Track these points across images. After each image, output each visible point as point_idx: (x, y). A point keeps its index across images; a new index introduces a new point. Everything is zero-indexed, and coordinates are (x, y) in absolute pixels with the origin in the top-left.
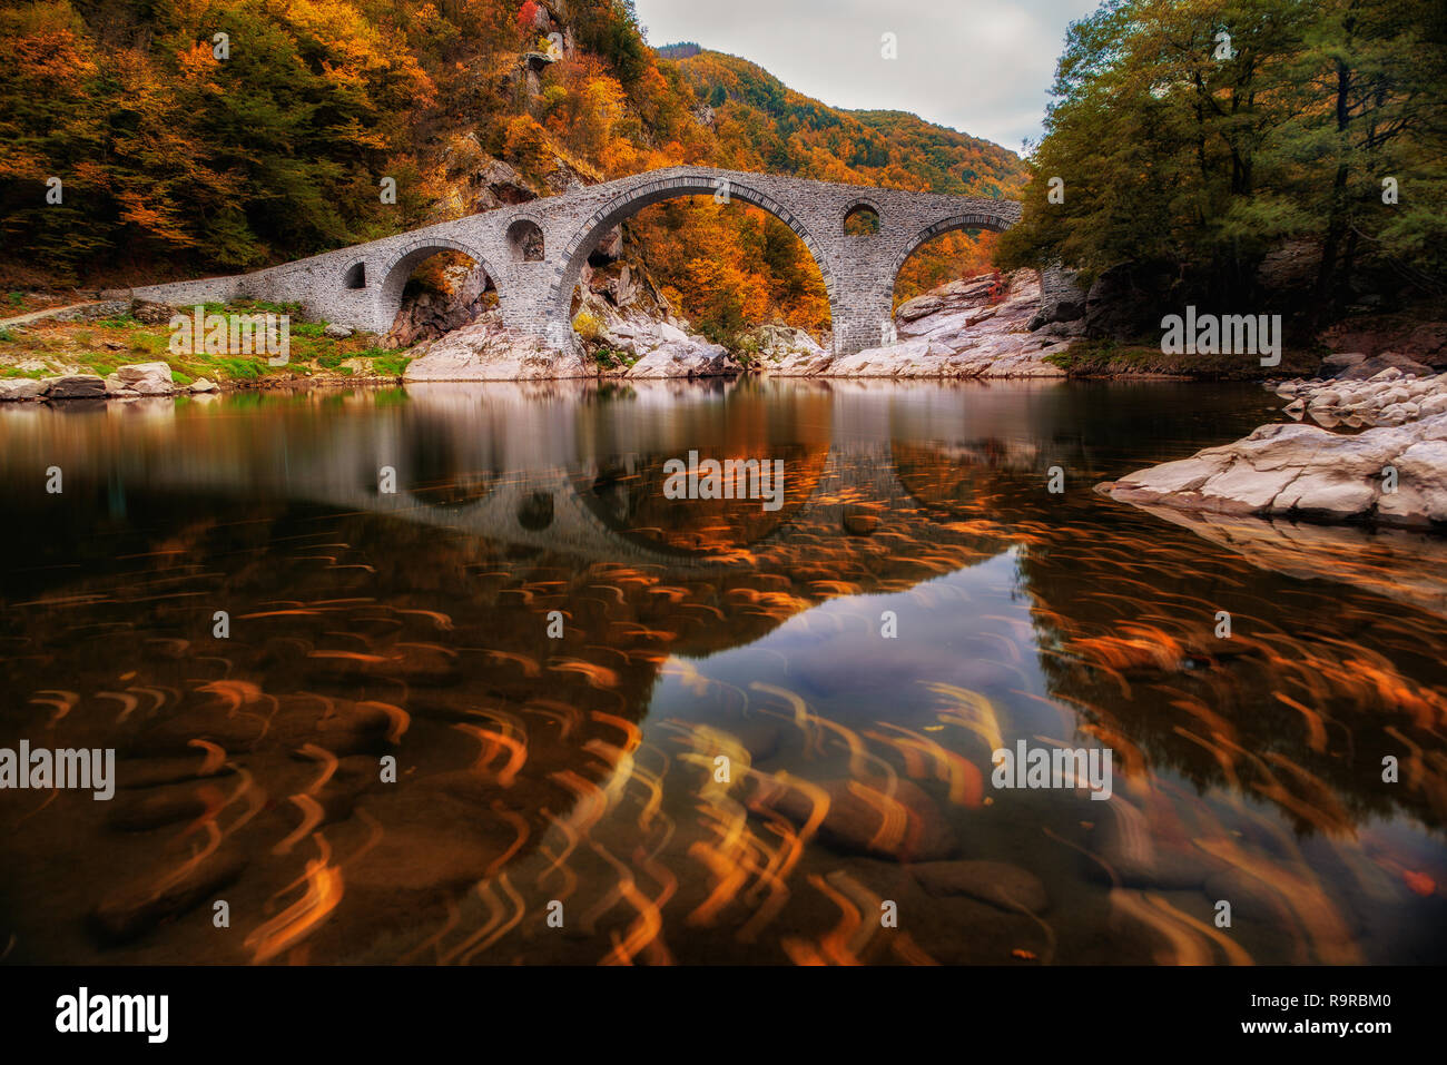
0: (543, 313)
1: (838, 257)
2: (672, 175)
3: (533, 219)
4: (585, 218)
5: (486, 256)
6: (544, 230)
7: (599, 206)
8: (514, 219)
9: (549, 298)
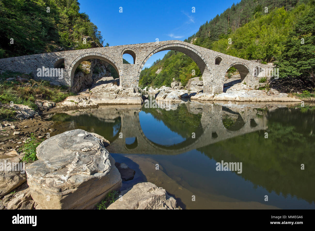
0: (135, 81)
1: (214, 70)
2: (175, 43)
3: (133, 50)
4: (150, 52)
5: (115, 61)
6: (136, 54)
7: (154, 49)
8: (126, 50)
9: (138, 76)
